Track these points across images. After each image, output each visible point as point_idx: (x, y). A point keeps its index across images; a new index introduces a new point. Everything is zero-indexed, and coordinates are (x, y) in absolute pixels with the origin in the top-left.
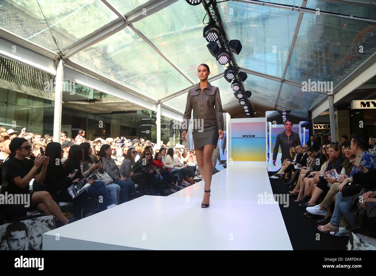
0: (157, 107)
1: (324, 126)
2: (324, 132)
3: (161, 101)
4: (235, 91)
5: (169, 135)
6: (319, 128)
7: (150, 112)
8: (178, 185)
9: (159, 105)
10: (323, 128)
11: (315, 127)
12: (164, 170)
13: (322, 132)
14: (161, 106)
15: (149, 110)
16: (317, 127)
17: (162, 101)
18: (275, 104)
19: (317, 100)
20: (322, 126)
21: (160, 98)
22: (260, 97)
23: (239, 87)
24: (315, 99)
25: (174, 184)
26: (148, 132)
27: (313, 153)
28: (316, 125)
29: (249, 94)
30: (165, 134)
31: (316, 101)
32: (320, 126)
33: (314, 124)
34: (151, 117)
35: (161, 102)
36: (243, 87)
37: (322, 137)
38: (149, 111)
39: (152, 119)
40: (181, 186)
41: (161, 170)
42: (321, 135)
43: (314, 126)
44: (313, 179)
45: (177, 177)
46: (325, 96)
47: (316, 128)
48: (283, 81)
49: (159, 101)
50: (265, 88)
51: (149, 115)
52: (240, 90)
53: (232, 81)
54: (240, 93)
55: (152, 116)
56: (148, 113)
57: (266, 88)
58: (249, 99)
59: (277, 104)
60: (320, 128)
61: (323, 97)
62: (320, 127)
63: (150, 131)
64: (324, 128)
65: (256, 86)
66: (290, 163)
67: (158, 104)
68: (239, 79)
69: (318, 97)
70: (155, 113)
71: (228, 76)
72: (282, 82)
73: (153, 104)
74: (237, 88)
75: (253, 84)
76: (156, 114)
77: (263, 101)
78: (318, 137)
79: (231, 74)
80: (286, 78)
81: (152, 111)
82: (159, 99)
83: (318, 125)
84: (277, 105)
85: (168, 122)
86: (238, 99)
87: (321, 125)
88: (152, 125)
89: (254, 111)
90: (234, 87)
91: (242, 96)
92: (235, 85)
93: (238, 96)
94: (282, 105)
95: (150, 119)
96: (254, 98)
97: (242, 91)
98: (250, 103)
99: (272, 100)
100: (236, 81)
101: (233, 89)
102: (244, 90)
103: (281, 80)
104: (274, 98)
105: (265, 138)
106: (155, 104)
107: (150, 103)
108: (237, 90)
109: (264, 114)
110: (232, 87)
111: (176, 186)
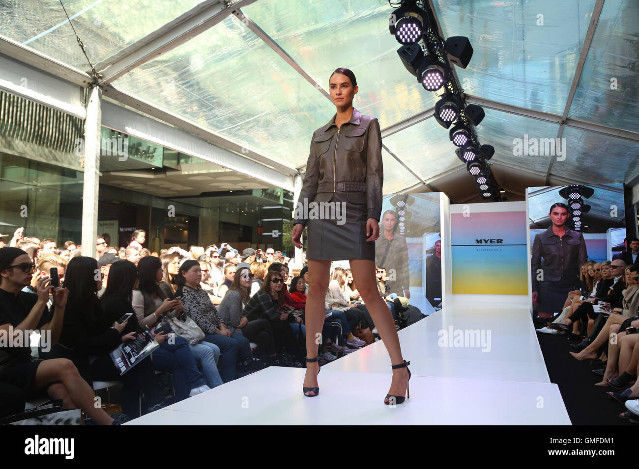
0: (294, 182)
3: (302, 170)
4: (459, 146)
7: (280, 193)
8: (339, 344)
9: (299, 179)
15: (278, 187)
18: (546, 171)
21: (300, 164)
23: (467, 137)
25: (331, 344)
26: (275, 233)
29: (488, 151)
33: (637, 214)
34: (282, 202)
36: (475, 138)
38: (277, 190)
39: (284, 208)
40: (346, 347)
45: (337, 328)
48: (565, 121)
49: (298, 169)
51: (278, 198)
52: (469, 143)
53: (452, 126)
54: (469, 150)
55: (284, 201)
56: (275, 194)
58: (488, 162)
59: (551, 172)
63: (279, 232)
66: (583, 299)
67: (296, 175)
68: (468, 120)
70: (290, 194)
71: (443, 116)
72: (563, 124)
73: (287, 176)
74: (462, 140)
75: (499, 130)
76: (291, 198)
79: (451, 110)
80: (573, 115)
81: (284, 190)
82: (298, 166)
84: (551, 174)
86: (465, 162)
88: (284, 220)
89: (500, 189)
90: (456, 138)
91: (474, 155)
92: (459, 134)
93: (464, 157)
94: (563, 174)
95: (280, 207)
96: (500, 160)
97: (473, 145)
98: (490, 170)
99: (540, 163)
100: (459, 125)
101: (454, 143)
102: (478, 143)
103: (560, 121)
104: (544, 160)
105: (526, 245)
106: (291, 175)
107: (281, 173)
108: (464, 144)
109: (521, 194)
110: (452, 139)
111: (336, 348)
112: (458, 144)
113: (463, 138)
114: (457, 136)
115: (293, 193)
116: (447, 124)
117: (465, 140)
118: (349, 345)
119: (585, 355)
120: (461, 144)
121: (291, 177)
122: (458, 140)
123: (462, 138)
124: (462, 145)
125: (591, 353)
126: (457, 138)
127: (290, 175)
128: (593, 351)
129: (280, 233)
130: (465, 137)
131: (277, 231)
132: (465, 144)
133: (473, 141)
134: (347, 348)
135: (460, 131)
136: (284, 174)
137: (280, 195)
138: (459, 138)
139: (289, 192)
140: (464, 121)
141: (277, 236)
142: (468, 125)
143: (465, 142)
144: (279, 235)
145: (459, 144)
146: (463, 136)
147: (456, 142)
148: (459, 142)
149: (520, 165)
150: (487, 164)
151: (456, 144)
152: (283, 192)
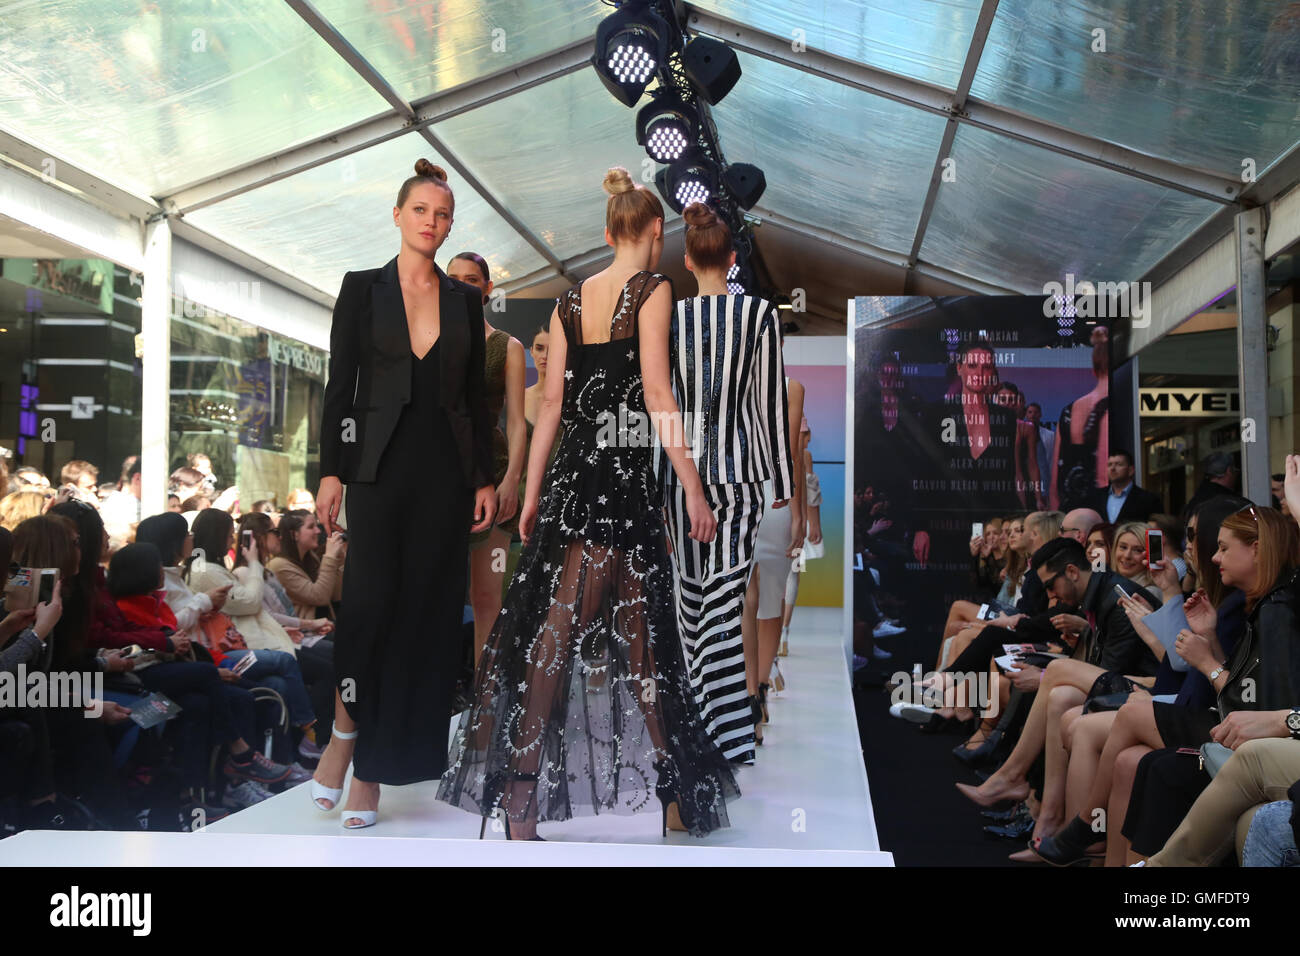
0: (144, 239)
1: (1207, 400)
2: (1205, 436)
3: (173, 204)
4: (663, 161)
5: (234, 434)
6: (1175, 409)
7: (100, 276)
8: (276, 757)
9: (162, 231)
10: (1197, 409)
11: (1152, 406)
12: (179, 659)
13: (1196, 440)
14: (177, 239)
15: (96, 257)
16: (1165, 407)
17: (182, 203)
18: (908, 251)
19: (1166, 234)
20: (1195, 397)
21: (169, 179)
22: (816, 205)
23: (686, 136)
24: (1150, 231)
26: (83, 407)
27: (1061, 574)
28: (1155, 393)
29: (747, 184)
30: (209, 428)
31: (1157, 243)
32: (1179, 398)
33: (1142, 385)
34: (108, 308)
35: (175, 211)
36: (713, 141)
37: (1189, 469)
38: (92, 266)
39: (116, 325)
40: (297, 766)
41: (157, 657)
42: (1185, 453)
43: (1147, 398)
44: (1118, 719)
45: (270, 709)
46: (1217, 212)
47: (1158, 412)
48: (962, 107)
49: (160, 200)
50: (849, 151)
51: (95, 292)
52: (692, 154)
53: (646, 99)
54: (693, 178)
55: (116, 304)
56: (84, 277)
57: (855, 153)
58: (752, 216)
59: (921, 255)
60: (1183, 408)
61: (1199, 215)
62: (1185, 403)
63: (97, 402)
64: (1207, 414)
65: (792, 134)
67: (151, 220)
68: (692, 86)
69: (1176, 219)
70: (133, 280)
72: (954, 114)
73: (119, 218)
74: (670, 142)
75: (778, 122)
76: (136, 292)
77: (834, 234)
78: (1169, 467)
80: (983, 87)
81: (117, 267)
82: (160, 191)
83: (1170, 391)
84: (920, 262)
85: (223, 346)
86: (680, 212)
87: (1188, 393)
88: (114, 364)
89: (779, 297)
90: (654, 137)
91: (707, 193)
92: (664, 124)
93: (678, 196)
94: (953, 265)
95: (100, 322)
96: (778, 211)
97: (704, 163)
98: (753, 240)
99: (892, 227)
100: (667, 97)
101: (649, 151)
102: (718, 157)
103: (949, 105)
104: (902, 218)
105: (843, 463)
106: (134, 218)
107: (98, 208)
108: (676, 156)
109: (837, 316)
110: (643, 138)
111: (265, 769)
112: (659, 156)
113: (676, 137)
114: (659, 131)
115: (140, 276)
116: (629, 93)
117: (680, 143)
118: (307, 759)
119: (998, 788)
120: (668, 156)
121: (135, 225)
122: (659, 144)
123: (671, 137)
124: (672, 160)
125: (1014, 782)
126: (659, 137)
127: (132, 217)
128: (1019, 775)
129: (99, 408)
130: (680, 137)
131: (88, 401)
132: (681, 155)
133: (706, 149)
134: (300, 768)
135: (670, 116)
136: (110, 214)
137: (102, 283)
138: (663, 137)
139: (128, 271)
140: (680, 88)
141: (88, 415)
142: (691, 99)
143: (680, 150)
144: (96, 413)
145: (663, 155)
146: (675, 131)
147: (655, 150)
148: (663, 150)
149: (837, 231)
150: (746, 222)
151: (653, 156)
152: (112, 272)
